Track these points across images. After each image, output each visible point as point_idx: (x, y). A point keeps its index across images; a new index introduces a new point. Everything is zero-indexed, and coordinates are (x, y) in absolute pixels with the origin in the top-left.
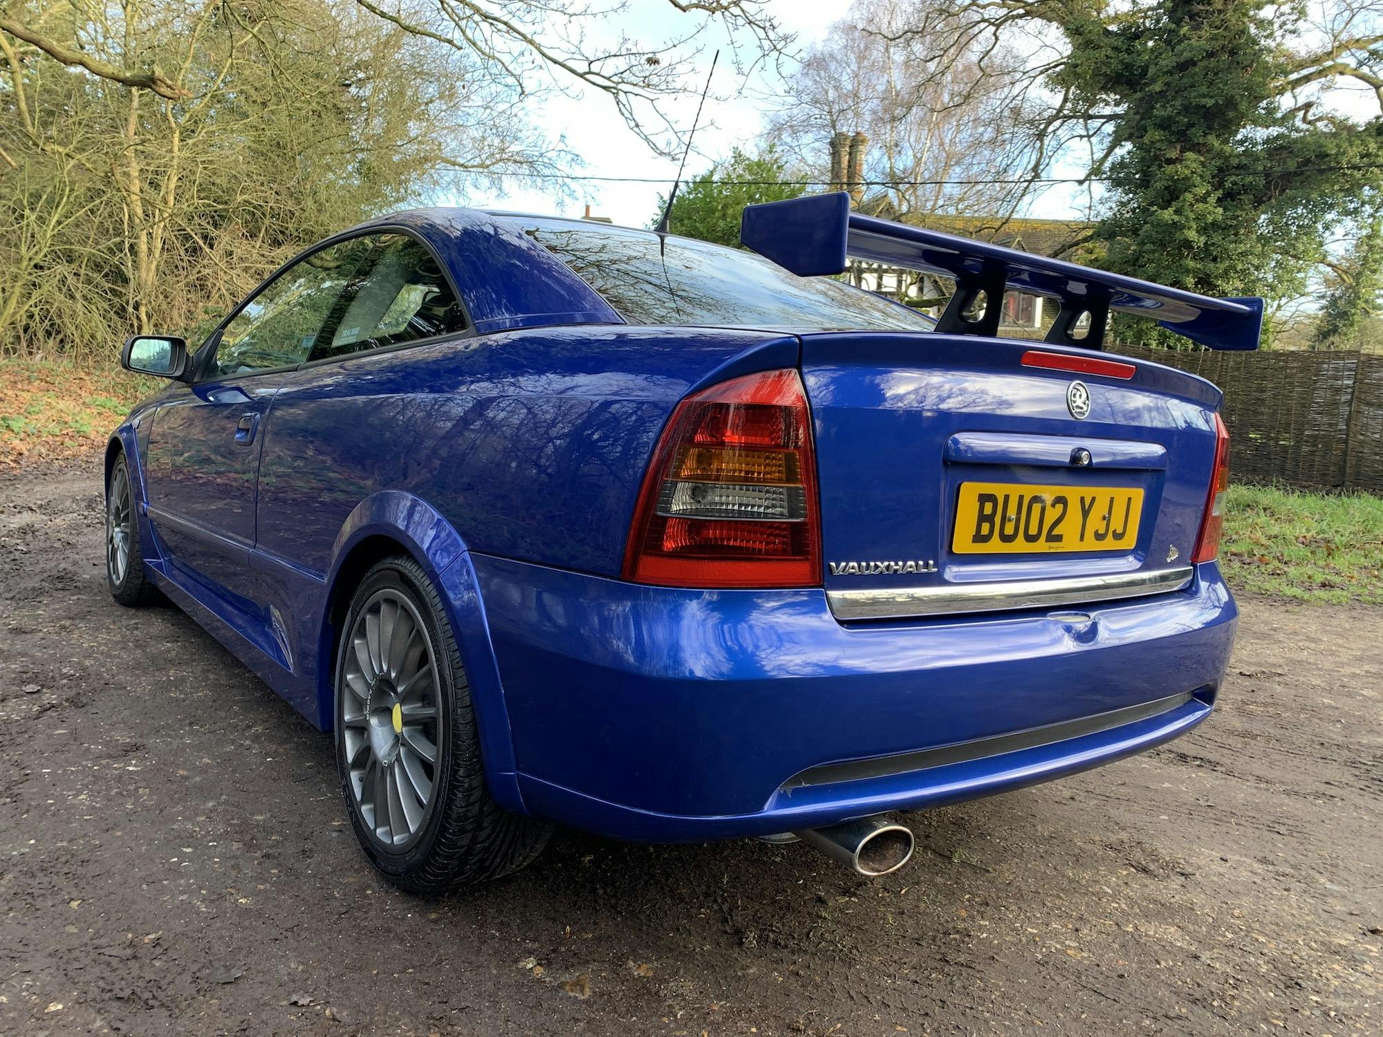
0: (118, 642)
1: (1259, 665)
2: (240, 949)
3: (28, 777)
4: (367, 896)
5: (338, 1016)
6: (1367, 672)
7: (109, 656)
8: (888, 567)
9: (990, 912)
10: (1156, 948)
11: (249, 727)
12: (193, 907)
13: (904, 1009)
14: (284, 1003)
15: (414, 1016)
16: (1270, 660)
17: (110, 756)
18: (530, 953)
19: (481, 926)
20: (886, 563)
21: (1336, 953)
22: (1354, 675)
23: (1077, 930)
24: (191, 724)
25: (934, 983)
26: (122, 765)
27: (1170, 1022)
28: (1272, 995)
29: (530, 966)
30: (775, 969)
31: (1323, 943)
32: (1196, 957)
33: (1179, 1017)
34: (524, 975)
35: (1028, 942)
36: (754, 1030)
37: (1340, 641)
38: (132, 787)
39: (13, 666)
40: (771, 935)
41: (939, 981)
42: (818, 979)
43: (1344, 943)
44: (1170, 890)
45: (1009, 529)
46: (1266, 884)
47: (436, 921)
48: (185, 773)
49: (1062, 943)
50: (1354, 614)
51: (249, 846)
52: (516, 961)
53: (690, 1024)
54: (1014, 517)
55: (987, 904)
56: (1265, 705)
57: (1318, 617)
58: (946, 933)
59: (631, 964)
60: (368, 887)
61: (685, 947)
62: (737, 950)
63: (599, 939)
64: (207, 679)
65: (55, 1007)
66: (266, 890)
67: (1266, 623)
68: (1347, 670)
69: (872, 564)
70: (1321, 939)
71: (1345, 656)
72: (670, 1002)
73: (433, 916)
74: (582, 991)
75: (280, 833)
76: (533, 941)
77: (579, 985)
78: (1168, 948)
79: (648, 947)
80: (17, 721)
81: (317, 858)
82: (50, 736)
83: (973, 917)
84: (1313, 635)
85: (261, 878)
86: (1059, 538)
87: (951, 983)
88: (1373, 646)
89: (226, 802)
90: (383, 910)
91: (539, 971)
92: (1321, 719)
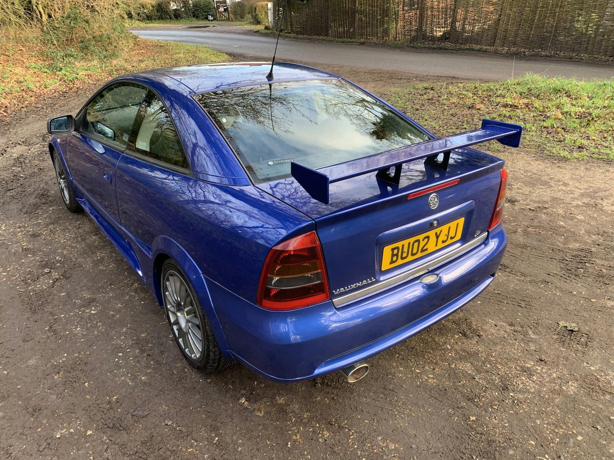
0: (74, 238)
1: (539, 202)
2: (145, 401)
3: (57, 320)
4: (185, 372)
5: (181, 429)
6: (584, 203)
7: (72, 247)
8: (355, 286)
9: (404, 363)
10: (461, 375)
11: (133, 284)
12: (127, 383)
13: (369, 413)
14: (163, 424)
15: (206, 427)
16: (544, 199)
17: (84, 306)
18: (243, 395)
19: (226, 384)
20: (355, 285)
21: (525, 371)
22: (578, 206)
23: (434, 369)
24: (111, 284)
25: (380, 400)
26: (89, 311)
27: (458, 410)
28: (497, 394)
29: (243, 401)
30: (326, 397)
31: (522, 367)
32: (474, 378)
33: (462, 407)
34: (241, 406)
35: (416, 376)
36: (318, 425)
37: (577, 184)
38: (95, 322)
39: (37, 258)
40: (326, 381)
41: (382, 398)
42: (341, 400)
43: (529, 366)
44: (472, 345)
45: (404, 255)
46: (509, 338)
47: (210, 383)
48: (113, 313)
49: (427, 376)
50: (588, 166)
51: (142, 351)
52: (238, 400)
53: (297, 424)
54: (406, 251)
55: (403, 359)
56: (536, 227)
57: (571, 169)
58: (387, 375)
59: (277, 398)
60: (186, 367)
61: (296, 388)
62: (314, 388)
63: (266, 386)
64: (112, 257)
65: (89, 432)
66: (150, 373)
67: (548, 175)
68: (575, 203)
69: (349, 286)
70: (521, 365)
71: (577, 193)
72: (290, 415)
73: (209, 381)
74: (261, 413)
75: (152, 343)
76: (245, 389)
77: (259, 410)
78: (465, 375)
79: (283, 389)
80: (46, 289)
81: (166, 354)
82: (60, 297)
83: (397, 366)
84: (566, 182)
85: (148, 367)
86: (426, 249)
87: (386, 399)
88: (591, 187)
89: (130, 328)
90: (192, 378)
91: (246, 403)
92: (557, 234)
